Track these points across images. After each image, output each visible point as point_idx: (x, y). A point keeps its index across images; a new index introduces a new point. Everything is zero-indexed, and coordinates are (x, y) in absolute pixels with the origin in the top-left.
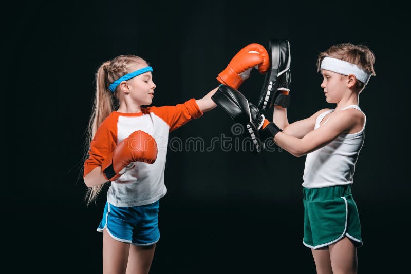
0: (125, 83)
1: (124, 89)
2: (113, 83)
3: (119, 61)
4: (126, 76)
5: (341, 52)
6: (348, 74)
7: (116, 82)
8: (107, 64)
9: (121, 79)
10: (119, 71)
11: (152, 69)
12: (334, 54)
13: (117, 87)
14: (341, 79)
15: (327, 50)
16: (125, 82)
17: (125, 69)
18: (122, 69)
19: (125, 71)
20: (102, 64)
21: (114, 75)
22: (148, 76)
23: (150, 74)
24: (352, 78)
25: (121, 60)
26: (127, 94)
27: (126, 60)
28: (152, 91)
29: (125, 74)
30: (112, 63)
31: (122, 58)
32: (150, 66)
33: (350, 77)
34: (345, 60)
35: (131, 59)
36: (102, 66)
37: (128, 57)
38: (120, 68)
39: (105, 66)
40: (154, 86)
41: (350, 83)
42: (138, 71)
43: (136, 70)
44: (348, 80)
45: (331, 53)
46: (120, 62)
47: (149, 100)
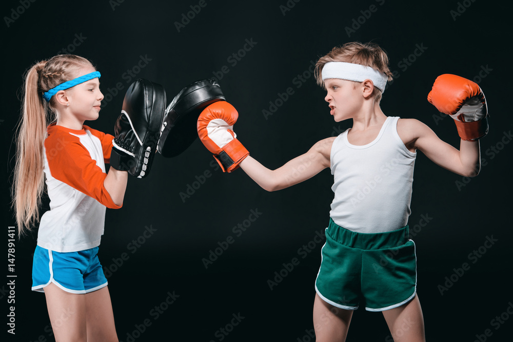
0: (62, 93)
1: (60, 100)
2: (47, 91)
3: (56, 64)
4: (64, 84)
5: (348, 53)
6: (363, 80)
7: (51, 91)
8: (41, 64)
9: (58, 87)
10: (56, 77)
11: (99, 75)
12: (340, 57)
13: (52, 97)
14: (355, 88)
15: (328, 52)
16: (63, 91)
17: (63, 75)
18: (59, 75)
19: (63, 76)
20: (35, 64)
21: (49, 82)
22: (94, 84)
23: (97, 81)
24: (368, 84)
25: (58, 62)
26: (66, 107)
27: (65, 62)
28: (99, 103)
29: (63, 81)
30: (48, 65)
31: (61, 59)
32: (97, 70)
33: (365, 83)
34: (355, 63)
35: (71, 60)
36: (35, 66)
37: (69, 57)
38: (56, 73)
39: (38, 67)
40: (101, 96)
41: (366, 91)
42: (81, 78)
43: (77, 77)
44: (363, 88)
45: (336, 55)
46: (58, 64)
47: (95, 115)
